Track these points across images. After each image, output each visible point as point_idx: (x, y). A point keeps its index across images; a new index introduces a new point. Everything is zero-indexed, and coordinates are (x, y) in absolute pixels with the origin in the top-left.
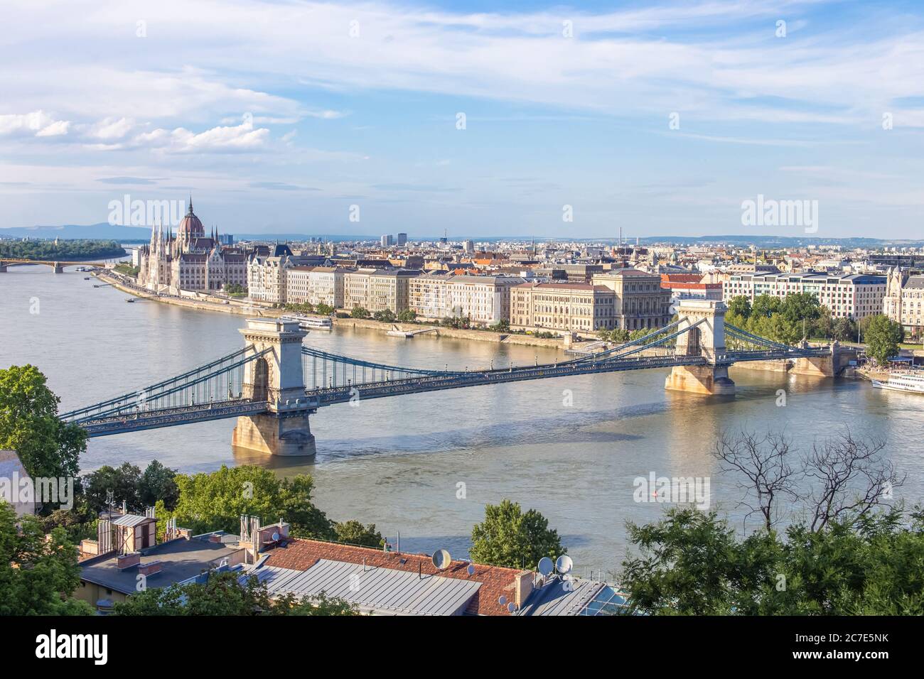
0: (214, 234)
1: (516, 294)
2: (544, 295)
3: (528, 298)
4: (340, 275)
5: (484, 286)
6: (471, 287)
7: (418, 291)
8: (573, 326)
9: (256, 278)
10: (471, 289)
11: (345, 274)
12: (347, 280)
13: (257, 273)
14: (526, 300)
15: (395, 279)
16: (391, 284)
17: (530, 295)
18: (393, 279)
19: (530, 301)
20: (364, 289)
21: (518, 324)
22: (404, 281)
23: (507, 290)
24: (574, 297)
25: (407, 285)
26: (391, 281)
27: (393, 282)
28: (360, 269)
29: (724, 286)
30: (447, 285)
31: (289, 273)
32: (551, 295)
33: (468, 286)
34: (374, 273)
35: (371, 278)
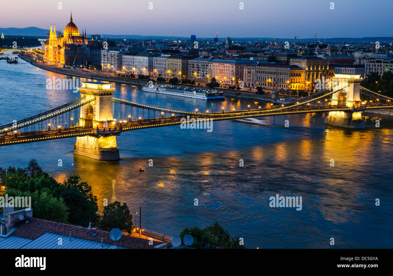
0: (84, 34)
1: (247, 70)
2: (262, 70)
3: (253, 72)
4: (151, 58)
5: (229, 65)
6: (222, 65)
7: (193, 67)
8: (278, 88)
9: (106, 59)
10: (222, 67)
11: (154, 58)
12: (155, 60)
13: (106, 56)
14: (252, 73)
15: (181, 61)
16: (179, 64)
17: (254, 70)
18: (180, 60)
19: (254, 73)
20: (164, 66)
21: (248, 86)
22: (186, 62)
23: (242, 67)
24: (279, 71)
25: (187, 64)
26: (178, 62)
27: (180, 62)
28: (162, 55)
29: (365, 66)
30: (209, 64)
31: (123, 56)
32: (266, 71)
33: (220, 65)
34: (169, 57)
35: (168, 60)
